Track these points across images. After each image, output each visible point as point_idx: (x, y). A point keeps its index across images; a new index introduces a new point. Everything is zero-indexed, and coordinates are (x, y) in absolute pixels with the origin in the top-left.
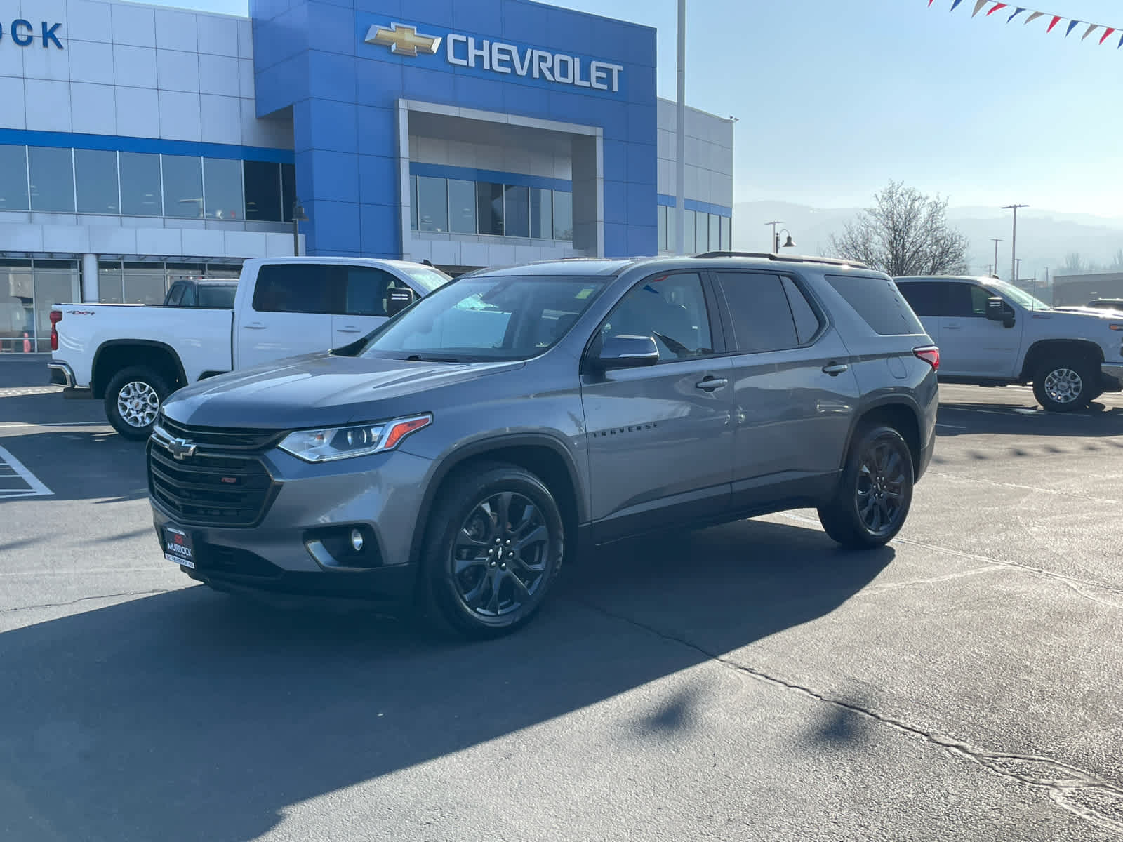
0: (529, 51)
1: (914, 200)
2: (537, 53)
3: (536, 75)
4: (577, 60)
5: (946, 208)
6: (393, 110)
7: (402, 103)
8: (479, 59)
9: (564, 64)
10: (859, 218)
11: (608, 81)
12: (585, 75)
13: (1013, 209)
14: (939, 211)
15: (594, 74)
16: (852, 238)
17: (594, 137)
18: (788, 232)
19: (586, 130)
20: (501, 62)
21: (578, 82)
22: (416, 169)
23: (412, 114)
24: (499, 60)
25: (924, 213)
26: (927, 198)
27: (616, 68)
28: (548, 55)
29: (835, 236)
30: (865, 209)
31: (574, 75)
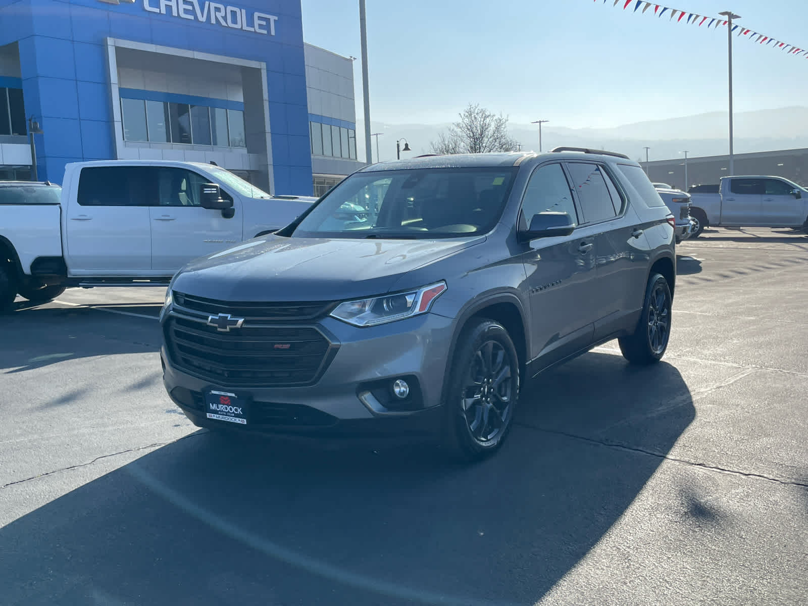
0: (207, 3)
1: (486, 117)
2: (213, 5)
3: (213, 21)
4: (244, 11)
5: (507, 122)
6: (103, 47)
7: (110, 41)
8: (169, 8)
9: (234, 14)
10: (449, 130)
11: (268, 27)
12: (250, 23)
13: (538, 124)
14: (502, 124)
15: (257, 22)
16: (445, 144)
17: (259, 70)
18: (405, 140)
19: (254, 64)
20: (186, 11)
21: (245, 28)
22: (123, 93)
23: (118, 50)
24: (184, 9)
25: (492, 128)
26: (494, 115)
27: (273, 18)
28: (221, 6)
29: (434, 143)
30: (453, 124)
31: (242, 22)
